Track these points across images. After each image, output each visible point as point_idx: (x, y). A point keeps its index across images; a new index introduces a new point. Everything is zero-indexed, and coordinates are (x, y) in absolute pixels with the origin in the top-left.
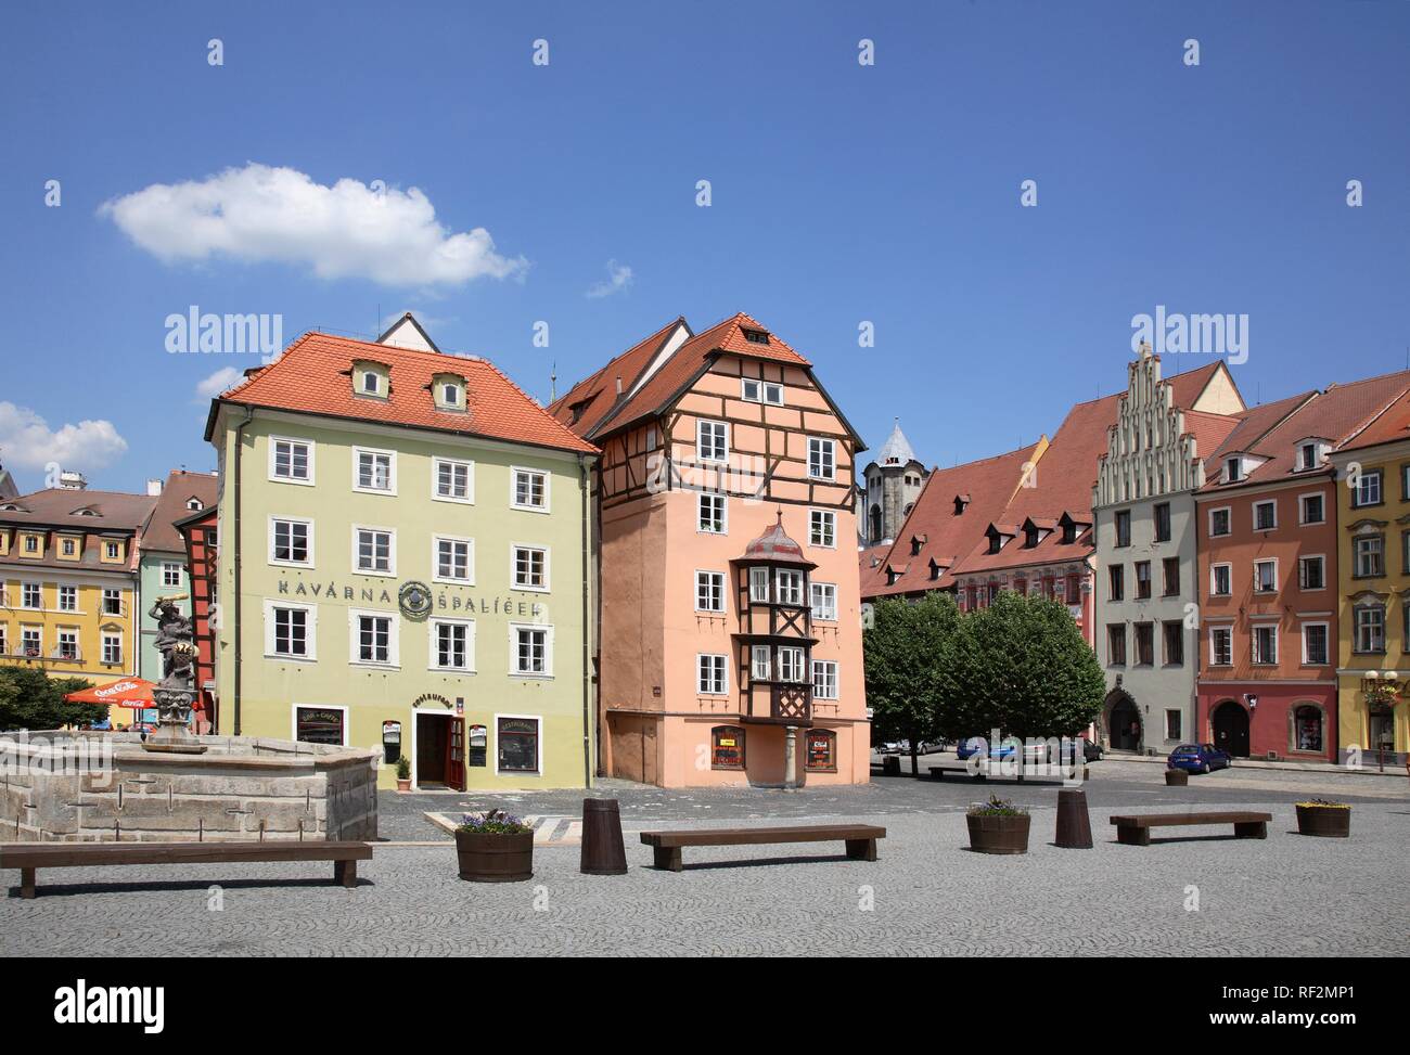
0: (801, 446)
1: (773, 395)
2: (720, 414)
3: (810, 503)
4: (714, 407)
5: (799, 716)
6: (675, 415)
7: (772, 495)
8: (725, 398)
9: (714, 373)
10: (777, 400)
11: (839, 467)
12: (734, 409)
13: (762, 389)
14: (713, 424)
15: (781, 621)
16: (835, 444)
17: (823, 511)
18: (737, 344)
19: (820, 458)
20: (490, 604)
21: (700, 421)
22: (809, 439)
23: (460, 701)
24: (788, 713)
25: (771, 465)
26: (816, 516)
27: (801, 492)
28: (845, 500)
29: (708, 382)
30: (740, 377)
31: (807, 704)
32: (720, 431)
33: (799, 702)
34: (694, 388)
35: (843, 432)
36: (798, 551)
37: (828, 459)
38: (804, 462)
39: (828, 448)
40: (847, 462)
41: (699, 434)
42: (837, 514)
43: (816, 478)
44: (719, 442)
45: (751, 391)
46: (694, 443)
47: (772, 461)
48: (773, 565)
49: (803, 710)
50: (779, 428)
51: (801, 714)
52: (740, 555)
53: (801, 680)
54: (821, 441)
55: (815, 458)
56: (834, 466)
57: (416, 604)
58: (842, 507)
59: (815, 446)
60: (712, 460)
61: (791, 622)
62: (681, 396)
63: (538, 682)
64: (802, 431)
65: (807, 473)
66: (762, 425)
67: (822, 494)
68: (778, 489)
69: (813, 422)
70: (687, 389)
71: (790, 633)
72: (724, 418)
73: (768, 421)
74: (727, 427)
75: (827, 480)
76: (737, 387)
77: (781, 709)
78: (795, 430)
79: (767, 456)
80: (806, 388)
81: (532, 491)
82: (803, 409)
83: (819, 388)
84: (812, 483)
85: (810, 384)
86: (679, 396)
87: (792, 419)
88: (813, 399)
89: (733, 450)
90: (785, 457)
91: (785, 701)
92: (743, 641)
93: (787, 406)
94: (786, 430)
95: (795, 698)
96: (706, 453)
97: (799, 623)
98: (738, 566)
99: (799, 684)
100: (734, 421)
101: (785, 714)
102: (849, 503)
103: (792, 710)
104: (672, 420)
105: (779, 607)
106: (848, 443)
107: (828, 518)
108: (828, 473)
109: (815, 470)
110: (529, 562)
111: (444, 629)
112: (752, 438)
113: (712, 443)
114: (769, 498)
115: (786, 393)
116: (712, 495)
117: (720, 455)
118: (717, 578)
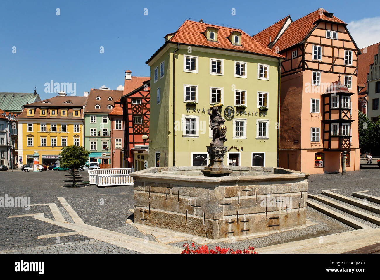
0: (343, 54)
1: (335, 36)
2: (319, 43)
3: (344, 73)
4: (317, 40)
5: (347, 147)
6: (306, 44)
7: (334, 71)
8: (321, 37)
9: (317, 28)
10: (336, 38)
11: (353, 60)
12: (324, 41)
13: (332, 34)
14: (317, 46)
15: (343, 114)
16: (353, 52)
17: (348, 76)
19: (348, 57)
20: (251, 113)
21: (314, 46)
22: (345, 51)
23: (242, 148)
24: (344, 147)
25: (334, 61)
26: (346, 78)
27: (342, 70)
28: (355, 72)
29: (317, 32)
30: (325, 29)
31: (350, 144)
32: (319, 49)
33: (347, 143)
34: (312, 34)
35: (355, 48)
36: (347, 89)
37: (350, 58)
38: (343, 59)
39: (350, 54)
40: (356, 59)
41: (313, 50)
42: (352, 77)
43: (347, 65)
44: (319, 53)
45: (328, 34)
46: (312, 54)
47: (334, 59)
48: (341, 94)
49: (349, 145)
50: (336, 47)
51: (348, 147)
53: (348, 135)
54: (349, 51)
55: (346, 58)
56: (352, 60)
57: (229, 114)
58: (354, 74)
59: (347, 53)
60: (317, 60)
61: (346, 115)
62: (308, 37)
63: (264, 140)
64: (343, 48)
65: (344, 64)
66: (332, 46)
67: (348, 70)
68: (336, 69)
69: (346, 45)
70: (310, 34)
71: (345, 118)
72: (321, 44)
73: (333, 45)
74: (321, 47)
75: (350, 65)
76: (323, 33)
77: (342, 145)
78: (341, 48)
79: (333, 57)
80: (344, 33)
81: (264, 72)
82: (343, 40)
83: (348, 33)
84: (345, 66)
85: (345, 31)
87: (339, 44)
88: (346, 37)
89: (323, 56)
90: (338, 58)
91: (343, 142)
92: (326, 123)
93: (339, 40)
94: (338, 48)
95: (346, 141)
96: (315, 57)
97: (348, 115)
98: (324, 96)
99: (347, 136)
100: (323, 45)
101: (343, 147)
102: (355, 73)
103: (345, 145)
104: (305, 45)
105: (342, 110)
106: (356, 52)
107: (350, 78)
108: (350, 63)
109: (346, 62)
110: (262, 98)
111: (237, 123)
112: (328, 51)
113: (317, 54)
114: (333, 72)
115: (339, 35)
116: (317, 72)
117: (319, 58)
118: (317, 101)
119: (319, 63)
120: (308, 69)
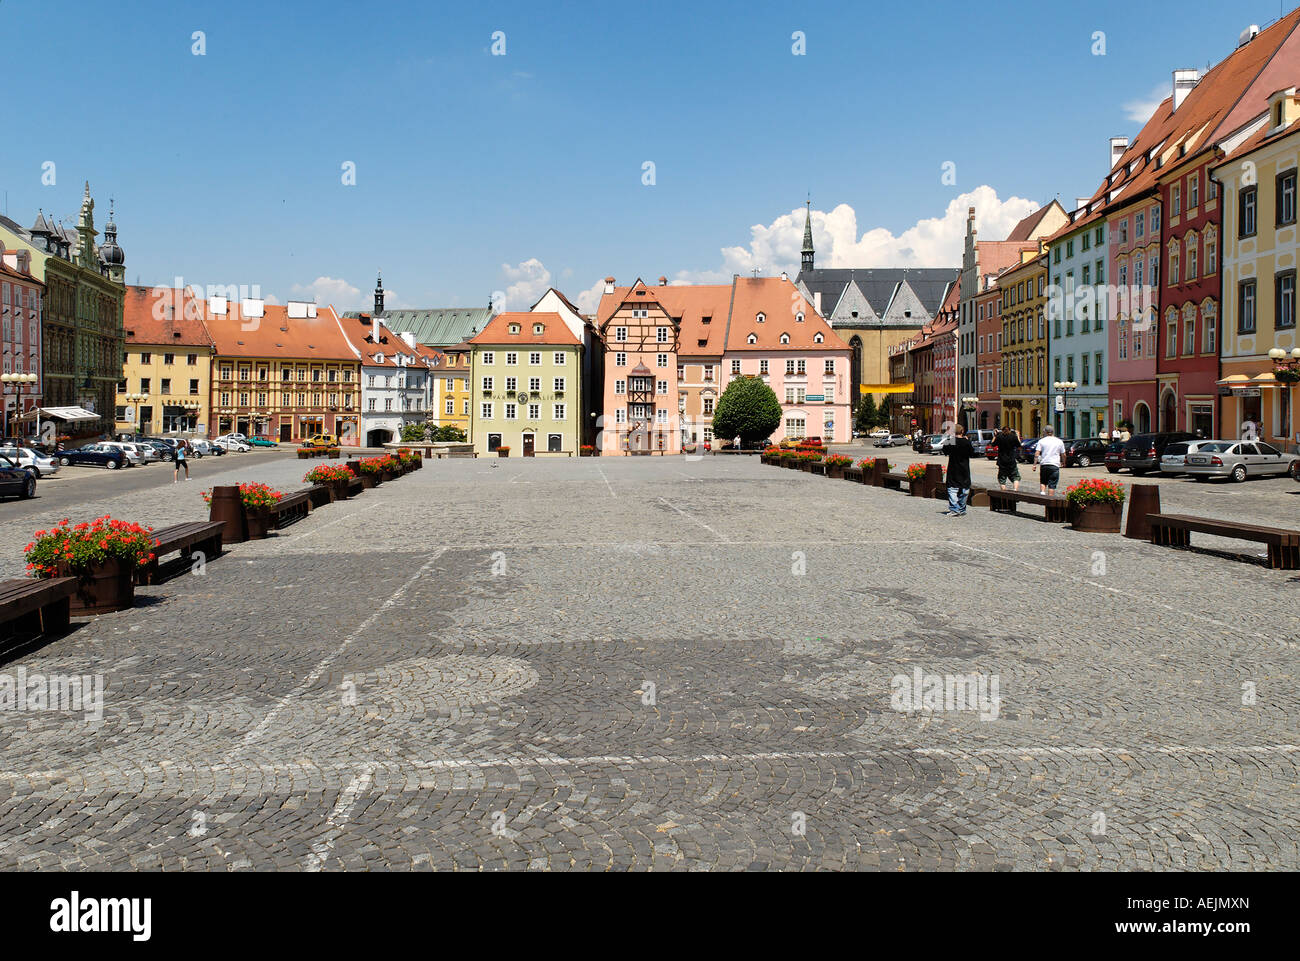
0: (654, 331)
1: (644, 314)
2: (624, 324)
3: (658, 352)
4: (622, 322)
6: (608, 327)
7: (643, 350)
8: (627, 318)
9: (623, 310)
10: (646, 316)
11: (669, 337)
12: (629, 322)
13: (640, 312)
14: (621, 328)
15: (636, 397)
16: (668, 328)
17: (662, 354)
18: (634, 298)
19: (662, 335)
20: (546, 398)
21: (617, 328)
22: (658, 328)
23: (536, 429)
25: (643, 339)
26: (660, 356)
27: (655, 348)
28: (672, 349)
29: (621, 313)
30: (632, 310)
32: (624, 330)
34: (616, 316)
35: (671, 324)
36: (648, 371)
37: (665, 335)
38: (656, 337)
39: (665, 330)
40: (673, 334)
41: (617, 332)
42: (667, 354)
43: (660, 342)
44: (624, 334)
45: (636, 314)
46: (615, 336)
48: (634, 377)
50: (646, 326)
52: (629, 373)
54: (663, 328)
55: (660, 335)
56: (667, 337)
57: (523, 399)
58: (671, 352)
59: (660, 330)
60: (621, 341)
61: (639, 397)
63: (562, 422)
64: (655, 325)
65: (657, 341)
66: (640, 326)
67: (662, 348)
68: (645, 348)
69: (659, 322)
70: (613, 317)
71: (639, 401)
72: (626, 325)
73: (642, 324)
74: (627, 328)
75: (664, 342)
76: (631, 313)
77: (635, 427)
78: (652, 326)
79: (642, 336)
80: (657, 310)
81: (560, 359)
82: (655, 318)
83: (662, 309)
84: (658, 344)
85: (659, 308)
86: (610, 319)
87: (651, 321)
88: (660, 313)
89: (629, 336)
90: (648, 336)
91: (637, 425)
92: (629, 404)
93: (649, 317)
94: (649, 326)
96: (619, 339)
97: (643, 397)
98: (629, 377)
100: (630, 326)
101: (637, 430)
103: (639, 428)
105: (634, 392)
106: (673, 328)
107: (665, 356)
108: (665, 339)
109: (660, 339)
110: (559, 383)
111: (532, 407)
112: (636, 331)
113: (621, 334)
114: (642, 352)
115: (650, 313)
116: (621, 353)
117: (624, 338)
118: (623, 382)
119: (624, 344)
120: (611, 351)
